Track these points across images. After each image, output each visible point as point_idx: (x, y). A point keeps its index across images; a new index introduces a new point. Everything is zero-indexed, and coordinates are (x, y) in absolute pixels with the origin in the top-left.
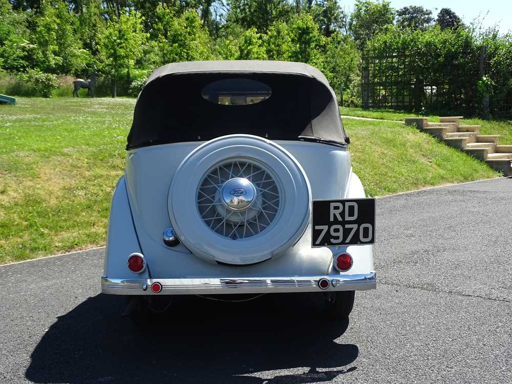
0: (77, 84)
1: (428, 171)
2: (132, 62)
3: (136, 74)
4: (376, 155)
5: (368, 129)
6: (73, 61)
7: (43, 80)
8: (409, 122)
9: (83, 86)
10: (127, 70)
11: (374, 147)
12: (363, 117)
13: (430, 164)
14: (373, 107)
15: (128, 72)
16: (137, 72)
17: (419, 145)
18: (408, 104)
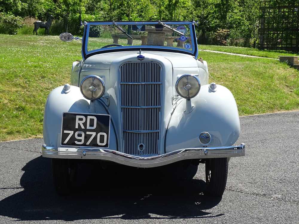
0: (37, 24)
1: (287, 98)
2: (83, 9)
3: (86, 18)
4: (244, 84)
5: (243, 64)
6: (38, 6)
7: (10, 21)
8: (282, 60)
9: (41, 26)
10: (79, 15)
11: (243, 78)
12: (252, 55)
13: (290, 93)
14: (267, 48)
15: (80, 16)
16: (87, 16)
17: (285, 78)
18: (295, 46)
